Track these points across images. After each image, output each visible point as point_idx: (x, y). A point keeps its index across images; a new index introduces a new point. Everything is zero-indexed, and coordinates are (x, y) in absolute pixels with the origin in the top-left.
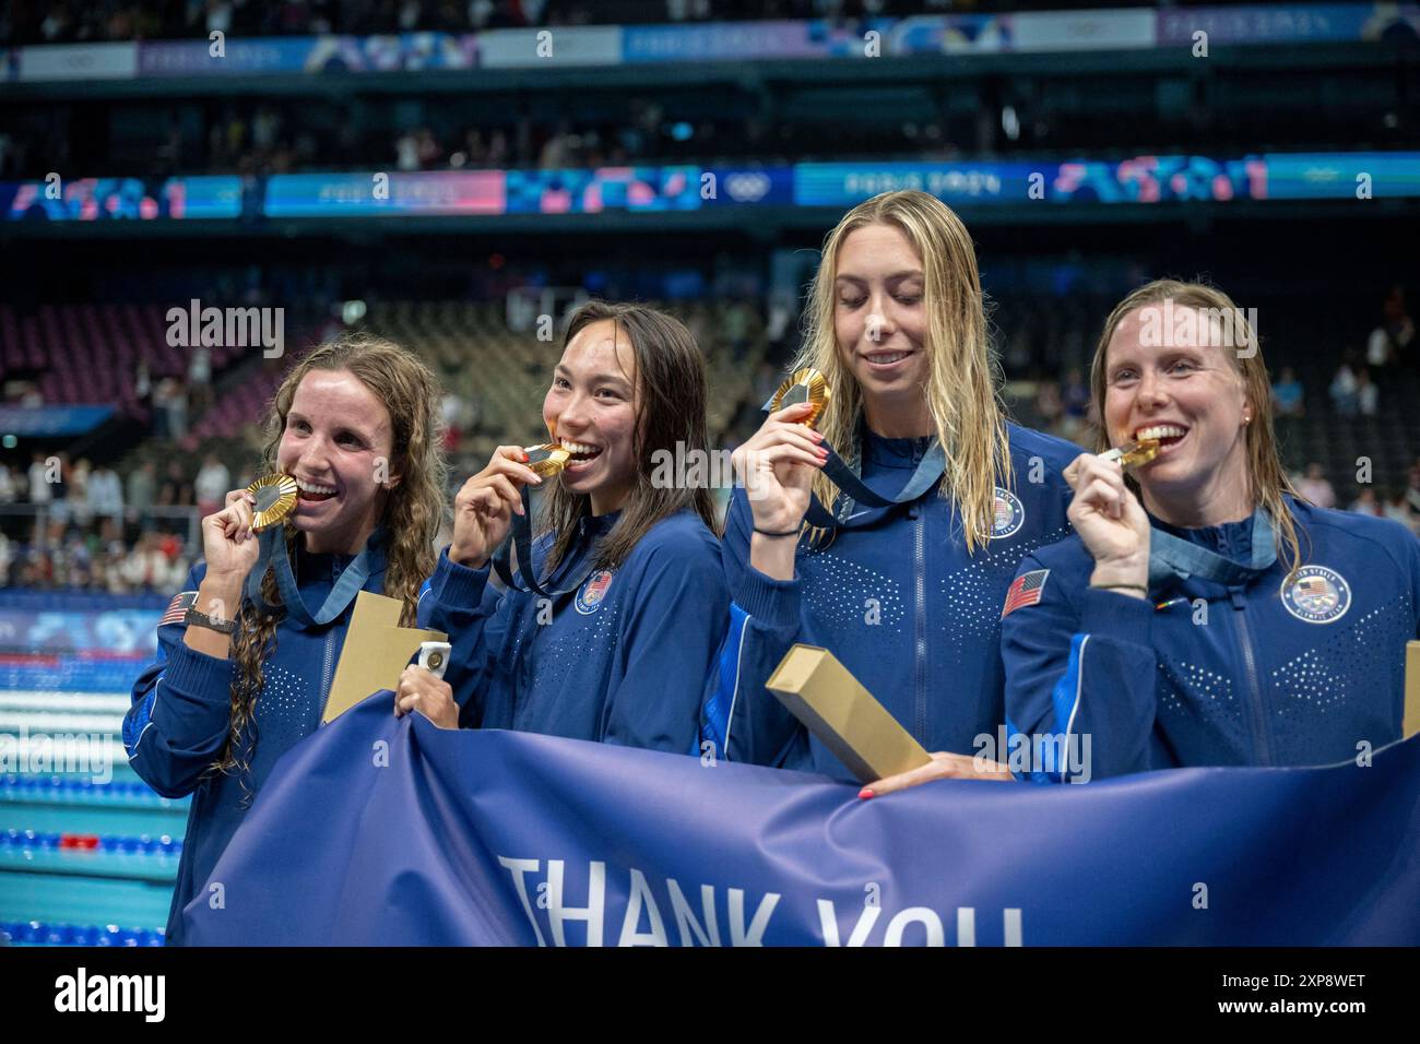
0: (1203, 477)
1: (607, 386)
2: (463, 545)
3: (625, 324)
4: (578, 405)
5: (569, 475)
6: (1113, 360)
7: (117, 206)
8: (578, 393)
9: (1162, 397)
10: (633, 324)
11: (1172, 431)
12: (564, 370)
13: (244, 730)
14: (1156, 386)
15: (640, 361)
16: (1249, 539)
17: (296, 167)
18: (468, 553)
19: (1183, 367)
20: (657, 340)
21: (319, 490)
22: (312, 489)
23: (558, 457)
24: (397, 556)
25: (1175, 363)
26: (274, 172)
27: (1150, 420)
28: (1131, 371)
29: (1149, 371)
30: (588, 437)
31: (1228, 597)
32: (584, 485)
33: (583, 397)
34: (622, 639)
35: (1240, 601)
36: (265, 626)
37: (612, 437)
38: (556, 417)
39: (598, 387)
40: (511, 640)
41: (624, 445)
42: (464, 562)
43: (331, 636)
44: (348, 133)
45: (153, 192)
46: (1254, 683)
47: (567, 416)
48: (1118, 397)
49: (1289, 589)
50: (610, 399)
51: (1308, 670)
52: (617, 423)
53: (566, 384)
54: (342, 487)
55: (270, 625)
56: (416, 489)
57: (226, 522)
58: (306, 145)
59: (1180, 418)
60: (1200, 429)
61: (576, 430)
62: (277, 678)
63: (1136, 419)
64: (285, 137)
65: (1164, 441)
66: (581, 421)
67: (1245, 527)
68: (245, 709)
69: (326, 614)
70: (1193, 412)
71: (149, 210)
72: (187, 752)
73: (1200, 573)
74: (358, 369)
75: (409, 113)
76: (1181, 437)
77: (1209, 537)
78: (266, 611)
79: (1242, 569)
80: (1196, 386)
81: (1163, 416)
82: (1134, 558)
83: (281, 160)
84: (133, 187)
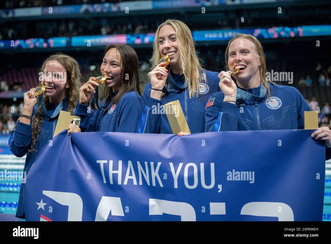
0: (250, 77)
1: (115, 63)
2: (82, 100)
3: (119, 49)
4: (108, 67)
5: (106, 83)
6: (230, 51)
7: (38, 44)
8: (108, 65)
9: (241, 59)
10: (120, 48)
11: (243, 67)
12: (105, 59)
13: (36, 142)
14: (239, 56)
15: (122, 58)
16: (259, 91)
17: (79, 35)
18: (83, 101)
19: (245, 53)
20: (126, 53)
21: (50, 87)
22: (49, 87)
23: (104, 79)
24: (70, 103)
25: (244, 52)
26: (74, 36)
27: (238, 64)
28: (234, 53)
29: (238, 53)
30: (110, 75)
31: (254, 104)
32: (110, 85)
33: (109, 66)
34: (118, 119)
35: (256, 105)
36: (40, 119)
37: (116, 75)
38: (103, 70)
39: (112, 63)
40: (96, 122)
41: (119, 76)
42: (83, 103)
43: (55, 121)
44: (90, 27)
45: (46, 41)
46: (259, 123)
47: (105, 70)
48: (231, 60)
49: (268, 102)
50: (115, 66)
51: (271, 119)
52: (117, 71)
53: (105, 62)
54: (56, 86)
55: (41, 119)
56: (73, 88)
57: (29, 94)
58: (81, 30)
59: (245, 64)
60: (249, 67)
61: (108, 73)
62: (43, 131)
63: (235, 64)
64: (76, 28)
65: (241, 69)
66: (109, 71)
67: (259, 88)
68: (36, 138)
69: (54, 116)
70: (248, 62)
71: (45, 45)
72: (21, 146)
73: (247, 98)
74: (58, 60)
75: (104, 22)
76: (245, 68)
77: (250, 91)
78: (41, 116)
79: (257, 98)
80: (248, 57)
81: (241, 63)
82: (233, 95)
83: (75, 33)
84: (41, 40)
